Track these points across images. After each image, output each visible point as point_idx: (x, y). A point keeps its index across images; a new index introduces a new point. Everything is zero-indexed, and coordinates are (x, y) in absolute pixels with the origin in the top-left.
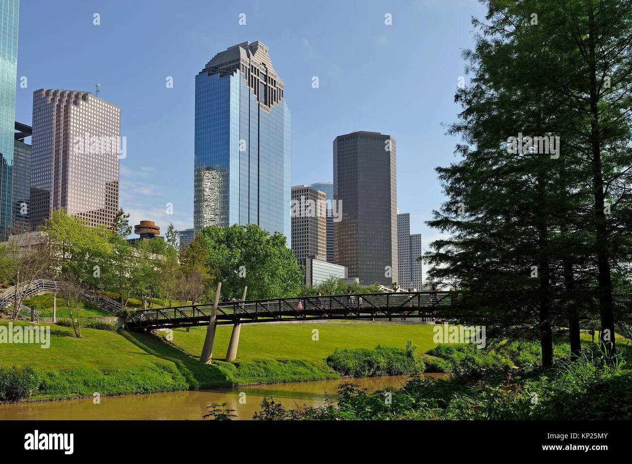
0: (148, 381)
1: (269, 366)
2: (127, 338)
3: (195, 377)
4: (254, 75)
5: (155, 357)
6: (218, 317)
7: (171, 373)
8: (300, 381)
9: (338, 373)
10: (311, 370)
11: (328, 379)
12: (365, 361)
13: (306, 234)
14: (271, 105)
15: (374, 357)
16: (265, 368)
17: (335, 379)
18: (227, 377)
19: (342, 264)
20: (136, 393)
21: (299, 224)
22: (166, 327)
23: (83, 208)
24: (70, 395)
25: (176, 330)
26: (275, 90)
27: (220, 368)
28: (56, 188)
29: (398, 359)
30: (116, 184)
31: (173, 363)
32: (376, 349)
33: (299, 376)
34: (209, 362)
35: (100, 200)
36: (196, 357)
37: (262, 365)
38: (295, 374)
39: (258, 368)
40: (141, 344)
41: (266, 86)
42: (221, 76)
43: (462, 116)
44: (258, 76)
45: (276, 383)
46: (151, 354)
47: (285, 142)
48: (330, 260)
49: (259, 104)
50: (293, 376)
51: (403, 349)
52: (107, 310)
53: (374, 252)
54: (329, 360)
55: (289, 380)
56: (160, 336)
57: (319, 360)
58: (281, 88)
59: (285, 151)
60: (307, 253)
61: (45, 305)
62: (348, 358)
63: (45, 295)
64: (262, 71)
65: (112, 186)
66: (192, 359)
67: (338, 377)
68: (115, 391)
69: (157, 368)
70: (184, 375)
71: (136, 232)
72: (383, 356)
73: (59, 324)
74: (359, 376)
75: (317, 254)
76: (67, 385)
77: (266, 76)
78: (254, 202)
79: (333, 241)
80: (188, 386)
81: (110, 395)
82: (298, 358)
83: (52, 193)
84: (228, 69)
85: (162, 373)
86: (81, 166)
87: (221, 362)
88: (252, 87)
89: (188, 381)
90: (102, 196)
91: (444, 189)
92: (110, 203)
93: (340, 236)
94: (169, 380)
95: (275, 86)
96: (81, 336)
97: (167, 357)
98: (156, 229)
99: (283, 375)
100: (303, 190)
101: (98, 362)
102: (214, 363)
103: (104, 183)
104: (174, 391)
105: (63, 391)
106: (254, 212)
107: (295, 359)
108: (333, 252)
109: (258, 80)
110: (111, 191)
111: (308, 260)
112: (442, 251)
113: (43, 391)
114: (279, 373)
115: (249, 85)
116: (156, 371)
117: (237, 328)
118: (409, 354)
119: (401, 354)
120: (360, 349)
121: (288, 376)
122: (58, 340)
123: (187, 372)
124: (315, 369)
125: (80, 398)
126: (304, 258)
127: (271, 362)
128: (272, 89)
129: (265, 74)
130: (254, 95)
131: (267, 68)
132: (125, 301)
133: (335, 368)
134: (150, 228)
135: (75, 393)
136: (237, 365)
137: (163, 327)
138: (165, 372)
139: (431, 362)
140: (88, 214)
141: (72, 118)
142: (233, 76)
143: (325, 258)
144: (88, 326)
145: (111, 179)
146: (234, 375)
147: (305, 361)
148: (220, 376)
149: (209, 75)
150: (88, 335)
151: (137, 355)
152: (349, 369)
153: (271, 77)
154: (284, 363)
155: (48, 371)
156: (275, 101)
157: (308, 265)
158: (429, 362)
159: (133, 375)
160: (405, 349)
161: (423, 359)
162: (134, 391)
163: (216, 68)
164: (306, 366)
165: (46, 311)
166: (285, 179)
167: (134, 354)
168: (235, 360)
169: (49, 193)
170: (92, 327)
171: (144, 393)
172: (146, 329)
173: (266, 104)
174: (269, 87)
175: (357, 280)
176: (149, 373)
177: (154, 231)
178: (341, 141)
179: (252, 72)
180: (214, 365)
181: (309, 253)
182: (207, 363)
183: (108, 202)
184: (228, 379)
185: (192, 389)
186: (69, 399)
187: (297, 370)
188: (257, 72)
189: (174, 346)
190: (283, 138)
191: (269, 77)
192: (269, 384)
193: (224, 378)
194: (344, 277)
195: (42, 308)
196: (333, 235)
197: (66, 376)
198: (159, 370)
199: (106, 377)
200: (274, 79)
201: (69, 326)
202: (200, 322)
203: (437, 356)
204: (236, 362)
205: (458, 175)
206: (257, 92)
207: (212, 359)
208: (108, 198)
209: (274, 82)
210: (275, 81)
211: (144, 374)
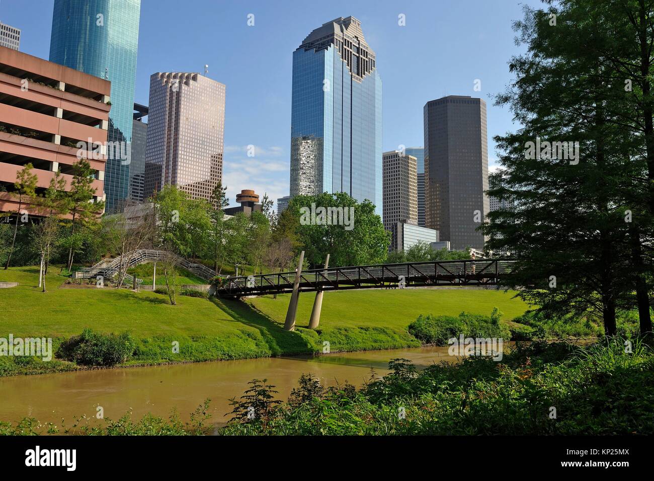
0: (233, 348)
1: (350, 334)
2: (218, 305)
3: (278, 344)
4: (347, 48)
5: (242, 324)
6: (301, 285)
7: (255, 340)
8: (380, 349)
9: (420, 341)
10: (392, 337)
11: (409, 347)
12: (447, 329)
13: (398, 199)
14: (363, 75)
15: (457, 325)
16: (346, 336)
17: (416, 347)
18: (309, 344)
19: (433, 227)
20: (221, 360)
21: (391, 189)
22: (254, 294)
23: (191, 180)
24: (160, 361)
25: (265, 297)
26: (367, 61)
27: (303, 335)
28: (168, 162)
29: (482, 326)
30: (220, 157)
31: (257, 331)
32: (460, 316)
33: (379, 344)
34: (293, 329)
35: (206, 172)
36: (280, 324)
37: (343, 332)
38: (375, 341)
39: (339, 335)
40: (230, 311)
41: (358, 58)
42: (316, 51)
43: (517, 85)
44: (351, 48)
45: (356, 351)
46: (238, 321)
47: (376, 110)
48: (422, 223)
49: (352, 75)
50: (374, 344)
51: (488, 316)
52: (202, 278)
53: (465, 215)
54: (411, 327)
55: (369, 348)
56: (248, 304)
57: (401, 328)
58: (373, 59)
59: (376, 119)
60: (398, 218)
61: (148, 273)
62: (430, 325)
63: (148, 264)
64: (355, 44)
65: (217, 158)
66: (277, 326)
67: (420, 345)
68: (201, 357)
69: (242, 335)
70: (267, 342)
71: (237, 200)
72: (467, 323)
73: (157, 292)
74: (441, 344)
75: (409, 218)
76: (158, 351)
77: (358, 48)
78: (347, 169)
79: (425, 204)
80: (270, 353)
81: (197, 361)
82: (379, 326)
83: (164, 167)
84: (323, 44)
85: (247, 340)
86: (190, 141)
87: (304, 329)
88: (345, 59)
89: (271, 348)
90: (208, 168)
91: (499, 159)
92: (215, 174)
93: (431, 199)
94: (253, 347)
95: (367, 58)
96: (175, 303)
97: (253, 324)
98: (256, 197)
99: (364, 343)
100: (394, 156)
101: (188, 329)
102: (298, 330)
103: (210, 156)
104: (256, 358)
105: (154, 357)
106: (347, 179)
107: (376, 326)
108: (425, 216)
109: (351, 52)
110: (215, 163)
111: (399, 225)
112: (498, 221)
113: (136, 357)
114: (360, 340)
115: (343, 58)
116: (241, 338)
117: (319, 295)
118: (494, 322)
119: (486, 322)
120: (443, 317)
121: (369, 344)
122: (154, 307)
123: (270, 339)
124: (396, 336)
125: (169, 364)
126: (396, 222)
127: (352, 330)
128: (364, 60)
129: (358, 46)
130: (347, 67)
131: (359, 41)
132: (219, 269)
133: (417, 336)
134: (250, 197)
135: (165, 358)
136: (319, 332)
137: (251, 294)
138: (250, 339)
139: (518, 330)
140: (195, 185)
141: (183, 97)
142: (327, 50)
143: (416, 222)
144: (183, 294)
145: (216, 152)
146: (316, 343)
147: (387, 328)
148: (301, 343)
149: (306, 50)
150: (182, 302)
151: (225, 322)
152: (431, 337)
153: (363, 49)
154: (365, 330)
155: (143, 337)
156: (367, 71)
157: (399, 229)
158: (515, 330)
159: (219, 341)
160: (490, 316)
161: (509, 327)
162: (219, 358)
163: (312, 44)
164: (387, 334)
165: (147, 280)
166: (376, 146)
167: (223, 321)
168: (317, 328)
169: (161, 167)
170: (186, 295)
171: (228, 360)
172: (236, 297)
173: (358, 74)
174: (362, 58)
175: (449, 244)
176: (235, 340)
177: (253, 199)
178: (431, 106)
179: (345, 45)
180: (297, 332)
181: (401, 218)
182: (290, 330)
183: (212, 173)
184: (309, 346)
185: (274, 356)
186: (159, 364)
187: (378, 338)
188: (350, 44)
189: (261, 313)
190: (375, 107)
191: (362, 49)
192: (349, 352)
193: (306, 345)
194: (435, 241)
195: (144, 276)
196: (423, 199)
197: (159, 343)
198: (244, 337)
199: (194, 344)
200: (366, 50)
201: (166, 293)
202: (286, 289)
203: (525, 324)
204: (318, 329)
205: (517, 145)
206: (349, 64)
207: (295, 326)
208: (213, 170)
209: (366, 54)
210: (367, 52)
211: (229, 341)
